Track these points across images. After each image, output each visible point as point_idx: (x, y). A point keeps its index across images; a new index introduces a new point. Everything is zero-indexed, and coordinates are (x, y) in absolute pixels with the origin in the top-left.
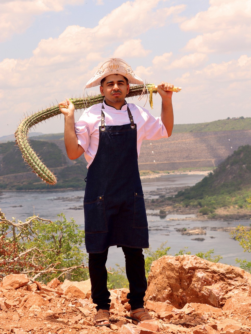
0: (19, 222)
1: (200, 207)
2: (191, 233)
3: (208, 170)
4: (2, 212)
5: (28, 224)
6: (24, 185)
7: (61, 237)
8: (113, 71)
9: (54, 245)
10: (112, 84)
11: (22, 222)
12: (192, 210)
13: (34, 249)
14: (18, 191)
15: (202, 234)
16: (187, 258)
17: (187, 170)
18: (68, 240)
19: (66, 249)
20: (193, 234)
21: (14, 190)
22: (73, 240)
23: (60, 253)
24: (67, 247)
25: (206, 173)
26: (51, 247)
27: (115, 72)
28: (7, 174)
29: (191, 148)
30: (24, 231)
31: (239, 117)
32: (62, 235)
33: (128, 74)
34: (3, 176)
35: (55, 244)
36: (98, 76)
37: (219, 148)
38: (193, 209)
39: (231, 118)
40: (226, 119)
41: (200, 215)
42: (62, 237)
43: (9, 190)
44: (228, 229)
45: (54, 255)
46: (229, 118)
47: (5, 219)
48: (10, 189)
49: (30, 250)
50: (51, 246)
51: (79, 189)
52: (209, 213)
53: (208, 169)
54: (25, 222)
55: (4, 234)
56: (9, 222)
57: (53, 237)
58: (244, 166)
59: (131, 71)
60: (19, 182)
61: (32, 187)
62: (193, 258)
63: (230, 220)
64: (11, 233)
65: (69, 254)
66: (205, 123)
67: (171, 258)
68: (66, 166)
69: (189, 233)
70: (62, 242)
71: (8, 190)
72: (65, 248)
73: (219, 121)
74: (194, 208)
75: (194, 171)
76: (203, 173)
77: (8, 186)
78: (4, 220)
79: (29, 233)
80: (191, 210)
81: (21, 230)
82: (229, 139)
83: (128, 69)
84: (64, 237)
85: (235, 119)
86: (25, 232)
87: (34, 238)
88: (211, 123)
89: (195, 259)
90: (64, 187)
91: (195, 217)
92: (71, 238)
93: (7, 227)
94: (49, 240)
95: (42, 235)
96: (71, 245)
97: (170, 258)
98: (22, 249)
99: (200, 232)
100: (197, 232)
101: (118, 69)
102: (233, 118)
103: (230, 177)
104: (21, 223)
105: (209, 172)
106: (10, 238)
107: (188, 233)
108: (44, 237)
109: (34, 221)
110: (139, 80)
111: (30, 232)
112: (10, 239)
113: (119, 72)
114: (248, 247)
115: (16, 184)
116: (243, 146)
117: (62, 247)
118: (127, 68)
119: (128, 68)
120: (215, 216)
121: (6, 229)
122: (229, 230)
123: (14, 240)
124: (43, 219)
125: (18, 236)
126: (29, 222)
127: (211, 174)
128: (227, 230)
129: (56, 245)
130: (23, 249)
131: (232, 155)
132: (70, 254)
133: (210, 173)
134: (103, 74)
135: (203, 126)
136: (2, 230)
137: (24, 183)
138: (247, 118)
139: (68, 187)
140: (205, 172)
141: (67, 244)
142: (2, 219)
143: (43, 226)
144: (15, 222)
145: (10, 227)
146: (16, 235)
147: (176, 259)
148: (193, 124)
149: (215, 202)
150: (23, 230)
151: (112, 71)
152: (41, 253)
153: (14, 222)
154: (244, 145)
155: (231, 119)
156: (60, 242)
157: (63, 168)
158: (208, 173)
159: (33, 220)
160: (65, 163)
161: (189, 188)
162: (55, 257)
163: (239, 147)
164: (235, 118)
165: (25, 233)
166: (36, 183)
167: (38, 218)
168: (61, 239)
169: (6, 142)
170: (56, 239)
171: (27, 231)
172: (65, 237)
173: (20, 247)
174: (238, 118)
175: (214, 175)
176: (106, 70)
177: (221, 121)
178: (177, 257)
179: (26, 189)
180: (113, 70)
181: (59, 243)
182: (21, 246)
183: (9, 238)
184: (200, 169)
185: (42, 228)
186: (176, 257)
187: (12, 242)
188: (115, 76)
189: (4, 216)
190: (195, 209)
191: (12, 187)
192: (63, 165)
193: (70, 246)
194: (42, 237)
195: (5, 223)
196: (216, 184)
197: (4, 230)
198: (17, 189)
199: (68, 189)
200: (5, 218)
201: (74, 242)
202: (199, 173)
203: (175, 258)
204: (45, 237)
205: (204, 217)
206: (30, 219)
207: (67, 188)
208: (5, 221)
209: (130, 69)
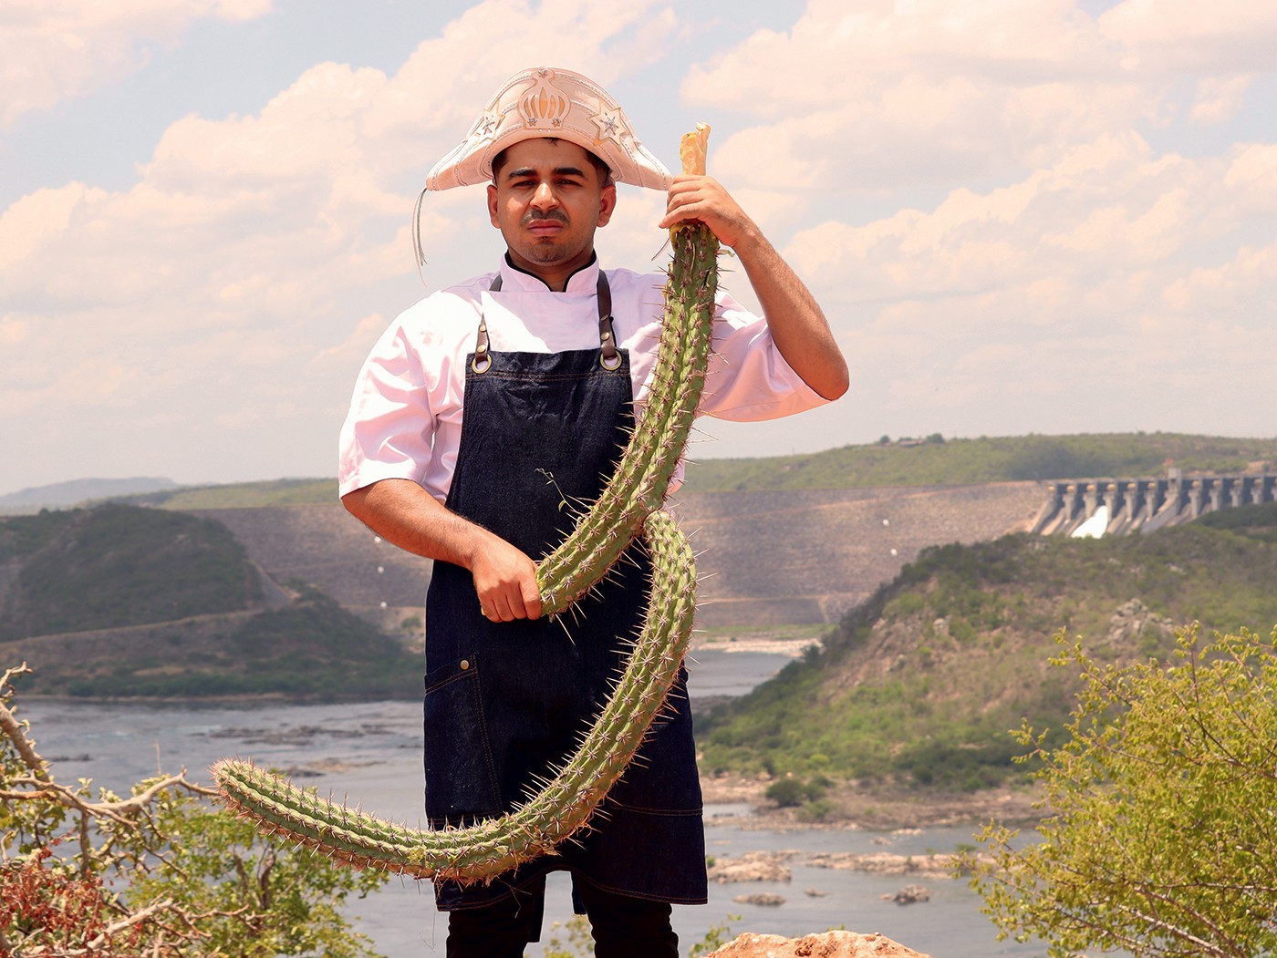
0: (106, 798)
1: (767, 776)
2: (733, 875)
3: (802, 637)
4: (36, 755)
5: (142, 806)
6: (98, 677)
7: (269, 863)
8: (538, 125)
9: (238, 897)
10: (530, 180)
11: (116, 797)
12: (739, 786)
13: (165, 907)
14: (77, 698)
15: (774, 880)
16: (847, 946)
17: (723, 635)
18: (295, 876)
19: (287, 911)
20: (739, 879)
21: (60, 697)
22: (317, 878)
23: (265, 930)
24: (291, 904)
25: (793, 649)
26: (229, 902)
27: (545, 128)
28: (37, 634)
29: (739, 550)
30: (126, 835)
31: (924, 436)
32: (271, 856)
33: (605, 140)
34: (20, 643)
35: (245, 893)
36: (480, 143)
37: (845, 552)
38: (744, 785)
39: (894, 438)
40: (876, 444)
41: (770, 808)
42: (273, 864)
43: (42, 697)
44: (873, 863)
45: (237, 935)
46: (885, 440)
47: (48, 781)
48: (47, 692)
49: (148, 912)
50: (226, 899)
51: (308, 698)
52: (805, 799)
53: (802, 631)
54: (128, 799)
55: (42, 843)
56: (68, 794)
57: (237, 863)
58: (940, 621)
59: (618, 131)
60: (79, 667)
61: (129, 687)
62: (873, 945)
63: (884, 827)
64: (72, 840)
65: (300, 933)
66: (794, 457)
67: (776, 945)
68: (260, 611)
69: (725, 876)
70: (269, 884)
71: (38, 693)
72: (283, 910)
73: (848, 448)
74: (747, 778)
75: (749, 640)
76: (782, 645)
77: (38, 680)
78: (46, 784)
79: (145, 842)
80: (736, 789)
81: (113, 832)
82: (887, 518)
83: (606, 120)
84: (279, 866)
85: (908, 445)
86: (129, 838)
87: (165, 864)
88: (818, 456)
89: (880, 949)
90: (253, 690)
91: (750, 815)
92: (306, 868)
93: (59, 814)
94: (219, 876)
95: (193, 857)
96: (308, 898)
97: (771, 945)
98: (115, 908)
99: (766, 872)
100: (755, 870)
101: (561, 119)
102: (901, 440)
103: (887, 664)
104: (112, 801)
105: (806, 643)
106: (69, 863)
107: (719, 876)
108: (199, 864)
109: (165, 797)
110: (656, 170)
111: (148, 841)
112: (68, 866)
113: (564, 131)
114: (1015, 922)
115: (67, 673)
116: (937, 547)
117: (271, 905)
118: (602, 115)
119: (608, 115)
120: (827, 810)
121: (52, 825)
122: (878, 868)
123: (83, 869)
124: (202, 789)
125: (98, 853)
126: (145, 796)
127: (814, 650)
128: (870, 867)
129: (248, 895)
130: (119, 908)
131: (895, 579)
132: (302, 933)
133: (808, 649)
134: (496, 133)
135: (788, 468)
136: (36, 826)
137: (100, 671)
138: (955, 439)
139: (267, 689)
140: (788, 642)
141: (292, 892)
142: (39, 783)
143: (199, 819)
144: (89, 796)
145: (72, 814)
146: (93, 849)
147: (798, 947)
148: (749, 460)
149: (825, 758)
150: (121, 831)
151: (533, 122)
152: (191, 923)
153: (86, 796)
154: (941, 544)
155: (893, 445)
156: (266, 884)
157: (248, 614)
158: (802, 646)
159: (161, 788)
160: (259, 597)
161: (728, 702)
162: (244, 944)
163: (924, 552)
164: (909, 439)
165: (129, 842)
166: (145, 672)
167: (180, 783)
168: (267, 873)
169: (35, 512)
170: (247, 872)
171: (137, 834)
172: (284, 864)
173: (106, 898)
174: (920, 439)
175: (825, 654)
176: (511, 117)
177: (854, 450)
178: (800, 942)
179: (105, 693)
180: (539, 120)
181: (258, 887)
182: (112, 894)
183: (64, 859)
184: (771, 633)
185: (194, 826)
186: (796, 939)
187: (74, 879)
188: (547, 146)
189: (46, 771)
190: (749, 783)
191: (56, 683)
192: (250, 603)
193: (303, 903)
194: (193, 865)
195: (52, 799)
196: (831, 692)
197: (46, 827)
198: (73, 693)
199: (266, 696)
200: (51, 778)
201: (320, 887)
202: (768, 647)
203: (793, 944)
204: (203, 863)
205: (782, 814)
206: (151, 784)
207: (261, 694)
208: (53, 788)
209: (616, 122)
